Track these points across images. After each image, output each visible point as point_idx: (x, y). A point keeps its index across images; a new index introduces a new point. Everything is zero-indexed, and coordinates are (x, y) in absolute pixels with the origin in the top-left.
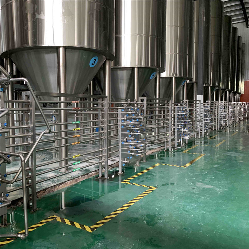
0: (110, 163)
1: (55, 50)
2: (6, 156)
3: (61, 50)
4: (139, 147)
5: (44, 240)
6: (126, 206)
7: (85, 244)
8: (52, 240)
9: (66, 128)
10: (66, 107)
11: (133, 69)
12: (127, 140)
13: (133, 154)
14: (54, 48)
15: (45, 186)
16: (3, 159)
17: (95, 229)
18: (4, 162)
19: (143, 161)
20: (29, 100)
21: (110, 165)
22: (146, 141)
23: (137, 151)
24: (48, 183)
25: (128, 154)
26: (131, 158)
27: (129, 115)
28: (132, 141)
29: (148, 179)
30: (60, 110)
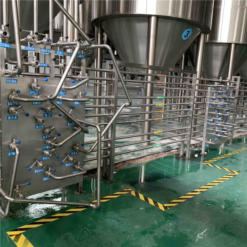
0: (193, 142)
1: (147, 19)
2: (84, 125)
3: (153, 19)
4: (226, 129)
5: (115, 213)
6: (204, 188)
7: (156, 222)
8: (123, 213)
9: (151, 102)
10: (153, 81)
11: (229, 45)
12: (213, 120)
13: (218, 135)
14: (146, 17)
15: (125, 158)
16: (81, 128)
17: (168, 208)
18: (81, 131)
19: (229, 144)
20: (113, 70)
21: (193, 145)
22: (234, 124)
23: (224, 133)
24: (128, 156)
25: (213, 135)
26: (216, 139)
27: (219, 94)
28: (219, 121)
29: (232, 163)
30: (147, 83)
